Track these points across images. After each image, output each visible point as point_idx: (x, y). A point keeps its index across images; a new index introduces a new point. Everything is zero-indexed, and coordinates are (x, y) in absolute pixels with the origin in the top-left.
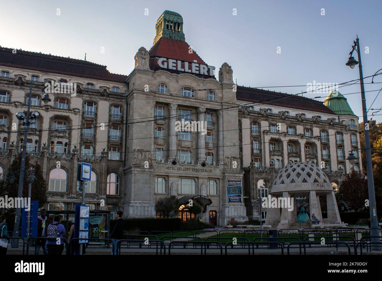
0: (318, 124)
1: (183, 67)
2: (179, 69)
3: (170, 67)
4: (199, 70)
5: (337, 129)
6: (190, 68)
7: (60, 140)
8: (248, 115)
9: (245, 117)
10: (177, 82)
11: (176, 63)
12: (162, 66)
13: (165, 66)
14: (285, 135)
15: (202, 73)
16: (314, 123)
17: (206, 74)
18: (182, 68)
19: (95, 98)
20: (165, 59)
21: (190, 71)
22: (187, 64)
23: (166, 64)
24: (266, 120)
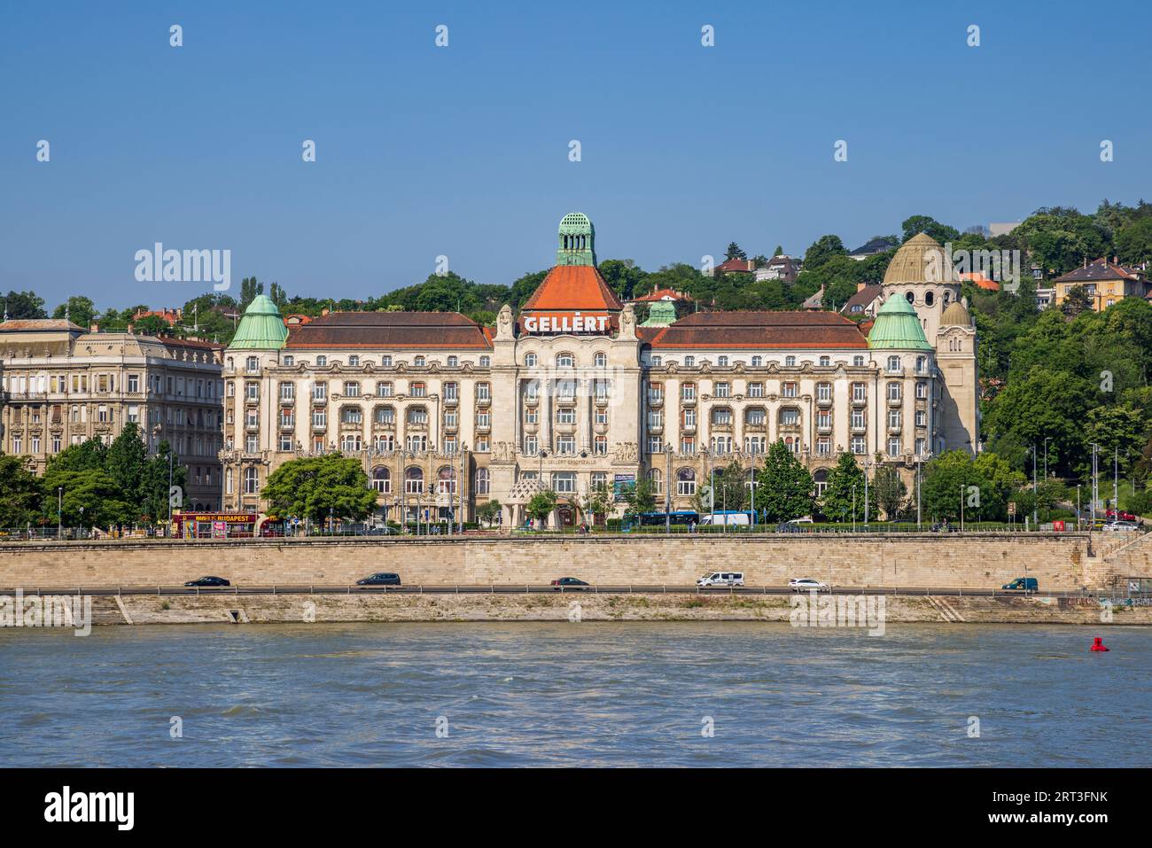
0: (812, 373)
1: (559, 324)
2: (555, 329)
3: (542, 329)
4: (584, 326)
5: (853, 378)
6: (570, 324)
7: (417, 434)
8: (676, 373)
9: (671, 378)
10: (551, 347)
11: (550, 322)
12: (530, 329)
13: (535, 329)
14: (739, 399)
15: (587, 329)
16: (802, 373)
17: (594, 329)
18: (558, 327)
19: (455, 378)
20: (534, 319)
21: (570, 330)
22: (565, 320)
23: (535, 324)
24: (707, 378)
